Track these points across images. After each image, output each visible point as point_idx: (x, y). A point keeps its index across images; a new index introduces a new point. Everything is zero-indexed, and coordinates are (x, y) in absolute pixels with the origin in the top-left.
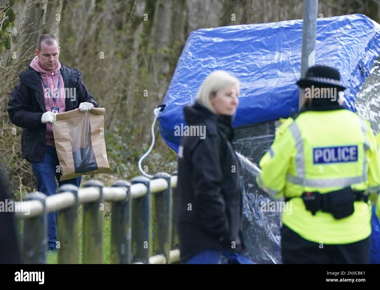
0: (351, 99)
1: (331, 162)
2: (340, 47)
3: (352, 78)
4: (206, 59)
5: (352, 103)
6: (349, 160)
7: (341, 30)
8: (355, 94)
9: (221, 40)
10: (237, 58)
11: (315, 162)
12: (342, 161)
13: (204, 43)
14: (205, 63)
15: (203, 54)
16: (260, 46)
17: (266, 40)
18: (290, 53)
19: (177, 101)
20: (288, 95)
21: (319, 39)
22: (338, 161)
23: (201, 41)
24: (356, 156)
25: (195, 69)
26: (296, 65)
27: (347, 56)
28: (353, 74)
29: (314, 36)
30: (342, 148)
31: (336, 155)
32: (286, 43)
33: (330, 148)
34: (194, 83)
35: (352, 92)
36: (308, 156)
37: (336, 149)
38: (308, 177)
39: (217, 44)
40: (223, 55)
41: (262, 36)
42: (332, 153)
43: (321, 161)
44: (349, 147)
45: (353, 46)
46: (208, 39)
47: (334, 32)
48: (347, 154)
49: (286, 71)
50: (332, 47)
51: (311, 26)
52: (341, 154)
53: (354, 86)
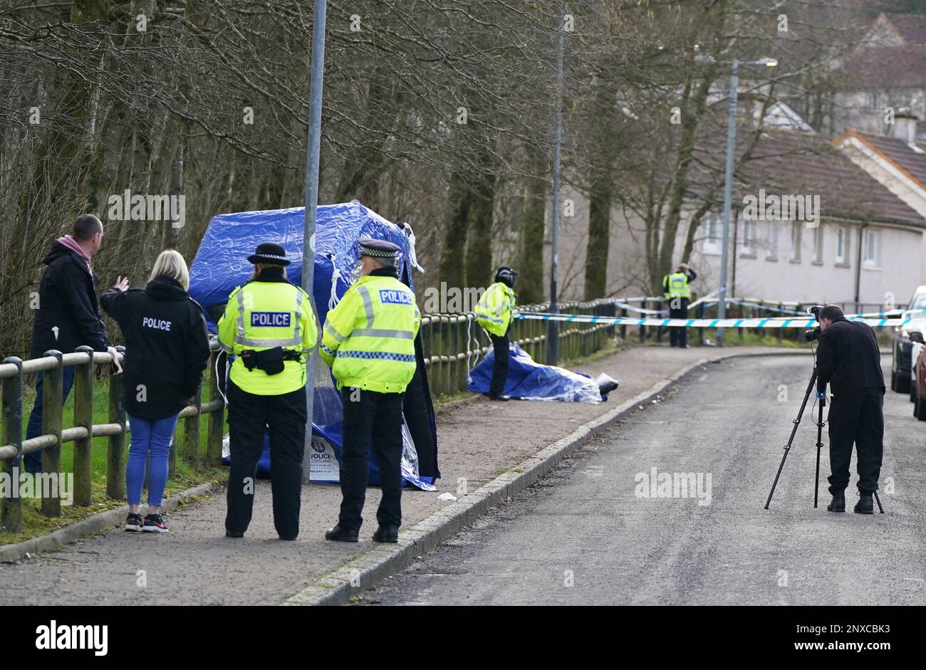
0: (347, 275)
1: (266, 325)
2: (338, 230)
3: (347, 257)
4: (225, 240)
5: (347, 278)
6: (282, 325)
7: (340, 216)
8: (350, 270)
9: (238, 224)
10: (251, 240)
11: (252, 325)
12: (276, 325)
13: (223, 226)
14: (223, 243)
15: (222, 236)
16: (270, 228)
17: (276, 224)
18: (296, 235)
19: (198, 276)
20: (293, 272)
21: (320, 223)
22: (272, 325)
23: (220, 225)
24: (288, 321)
25: (215, 249)
26: (299, 245)
27: (343, 238)
28: (349, 254)
29: (315, 221)
30: (276, 314)
31: (271, 321)
32: (294, 226)
33: (267, 313)
34: (213, 261)
35: (347, 269)
36: (247, 319)
37: (271, 314)
38: (247, 337)
39: (234, 227)
40: (240, 237)
41: (273, 220)
42: (267, 318)
43: (257, 324)
44: (282, 314)
45: (349, 229)
46: (227, 223)
47: (334, 217)
48: (280, 320)
49: (292, 251)
50: (331, 230)
51: (312, 212)
52: (276, 318)
53: (349, 264)
